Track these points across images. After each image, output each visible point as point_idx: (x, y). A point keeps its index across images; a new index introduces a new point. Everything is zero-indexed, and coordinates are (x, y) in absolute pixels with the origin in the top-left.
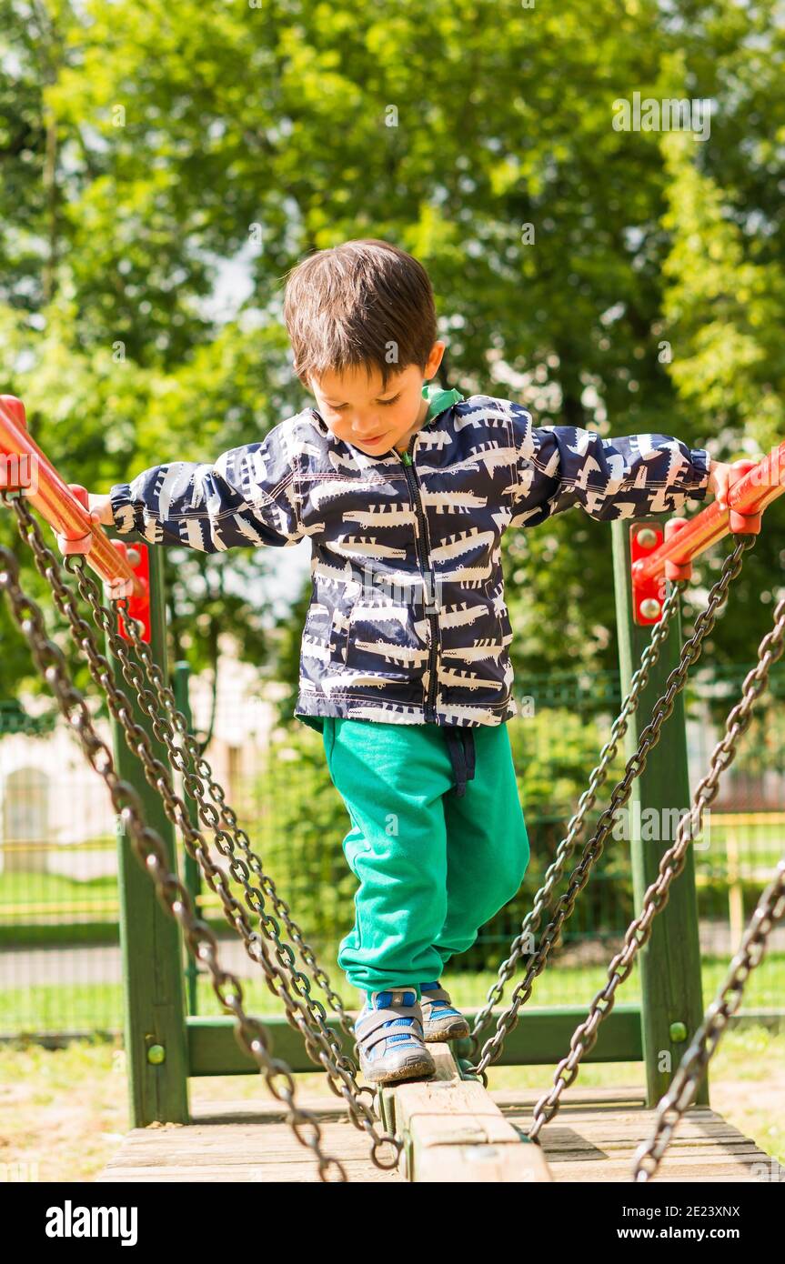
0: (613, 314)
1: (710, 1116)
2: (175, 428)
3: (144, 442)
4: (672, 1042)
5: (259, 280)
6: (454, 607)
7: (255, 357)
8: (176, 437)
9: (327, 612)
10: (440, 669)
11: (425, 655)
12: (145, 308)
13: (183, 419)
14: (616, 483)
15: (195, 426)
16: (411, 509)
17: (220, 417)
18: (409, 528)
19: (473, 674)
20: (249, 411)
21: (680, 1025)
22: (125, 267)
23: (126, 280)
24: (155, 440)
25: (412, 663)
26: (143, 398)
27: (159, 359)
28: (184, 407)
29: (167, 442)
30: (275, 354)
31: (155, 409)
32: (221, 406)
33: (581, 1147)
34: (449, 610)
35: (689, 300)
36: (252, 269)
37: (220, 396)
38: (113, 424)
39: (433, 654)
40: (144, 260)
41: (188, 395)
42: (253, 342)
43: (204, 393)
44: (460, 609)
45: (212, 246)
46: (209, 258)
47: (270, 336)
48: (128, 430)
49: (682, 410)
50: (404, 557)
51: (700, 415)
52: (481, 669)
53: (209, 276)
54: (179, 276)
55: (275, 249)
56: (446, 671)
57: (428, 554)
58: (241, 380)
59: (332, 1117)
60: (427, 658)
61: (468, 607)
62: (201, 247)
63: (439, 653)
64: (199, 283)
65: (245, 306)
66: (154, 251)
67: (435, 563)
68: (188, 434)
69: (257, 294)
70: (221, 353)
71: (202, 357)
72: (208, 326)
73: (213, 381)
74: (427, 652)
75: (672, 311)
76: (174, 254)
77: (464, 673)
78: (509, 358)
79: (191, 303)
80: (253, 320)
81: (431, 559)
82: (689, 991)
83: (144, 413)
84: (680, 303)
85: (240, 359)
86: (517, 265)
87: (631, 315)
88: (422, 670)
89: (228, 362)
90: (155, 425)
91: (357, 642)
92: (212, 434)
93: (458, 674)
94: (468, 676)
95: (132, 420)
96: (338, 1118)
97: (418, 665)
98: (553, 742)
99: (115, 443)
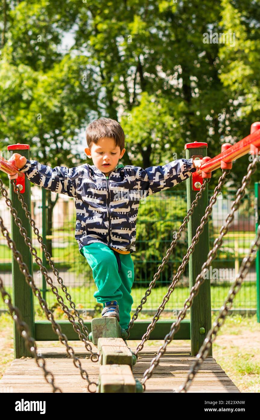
0: (202, 55)
1: (212, 360)
2: (47, 92)
3: (35, 96)
4: (200, 334)
5: (77, 40)
6: (115, 218)
7: (75, 68)
8: (47, 95)
9: (80, 222)
10: (111, 235)
11: (107, 231)
12: (37, 48)
13: (49, 89)
14: (166, 175)
15: (54, 91)
16: (106, 190)
17: (62, 88)
18: (105, 195)
19: (121, 237)
20: (73, 86)
21: (203, 328)
22: (30, 33)
23: (31, 38)
24: (40, 96)
25: (104, 233)
26: (36, 81)
27: (42, 67)
28: (50, 85)
29: (44, 97)
30: (82, 66)
31: (40, 85)
32: (63, 84)
33: (166, 372)
34: (114, 219)
35: (228, 52)
36: (75, 35)
37: (63, 81)
38: (25, 90)
39: (109, 231)
40: (37, 31)
41: (52, 80)
42: (75, 62)
43: (58, 80)
44: (117, 219)
45: (61, 27)
46: (60, 31)
47: (81, 60)
48: (30, 92)
49: (225, 91)
50: (103, 203)
51: (231, 93)
52: (123, 236)
53: (60, 37)
54: (49, 37)
55: (84, 28)
56: (113, 236)
57: (110, 203)
58: (70, 76)
59: (83, 356)
60: (108, 232)
61: (119, 219)
62: (57, 27)
63: (111, 231)
64: (57, 40)
65: (72, 48)
66: (41, 28)
67: (111, 206)
68: (51, 94)
69: (76, 44)
70: (63, 66)
71: (57, 67)
72: (59, 55)
73: (60, 76)
74: (108, 230)
75: (222, 56)
76: (48, 29)
77: (118, 237)
78: (164, 70)
79: (53, 47)
80: (75, 54)
81: (110, 205)
82: (206, 317)
83: (36, 87)
84: (224, 53)
85: (70, 68)
86: (169, 36)
87: (208, 56)
88: (107, 235)
89: (66, 69)
90: (40, 91)
91: (88, 229)
92: (59, 94)
93: (116, 237)
94: (119, 238)
95: (31, 89)
96: (86, 356)
97: (105, 234)
98: (175, 208)
99: (25, 97)
